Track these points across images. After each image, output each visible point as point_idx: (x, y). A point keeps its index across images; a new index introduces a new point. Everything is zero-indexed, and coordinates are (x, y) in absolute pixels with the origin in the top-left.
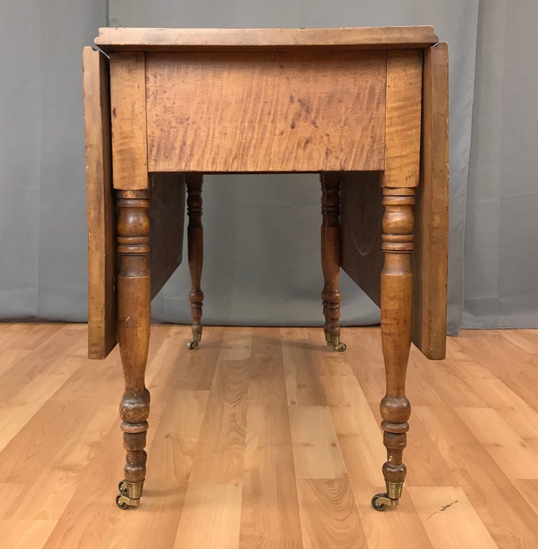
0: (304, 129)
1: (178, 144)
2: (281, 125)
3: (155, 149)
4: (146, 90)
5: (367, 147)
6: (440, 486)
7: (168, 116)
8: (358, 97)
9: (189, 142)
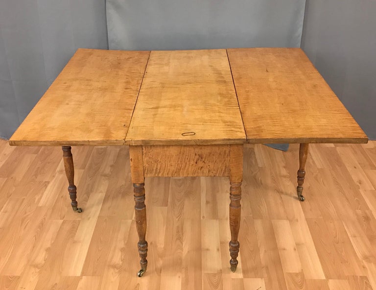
0: (200, 164)
1: (155, 169)
2: (192, 162)
3: (146, 170)
4: (143, 152)
5: (223, 169)
7: (151, 160)
8: (220, 154)
9: (158, 168)
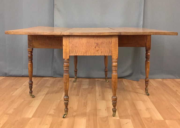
0: (97, 48)
1: (75, 51)
2: (93, 47)
3: (71, 52)
4: (69, 41)
5: (109, 51)
6: (126, 119)
7: (73, 46)
8: (107, 43)
9: (77, 50)
